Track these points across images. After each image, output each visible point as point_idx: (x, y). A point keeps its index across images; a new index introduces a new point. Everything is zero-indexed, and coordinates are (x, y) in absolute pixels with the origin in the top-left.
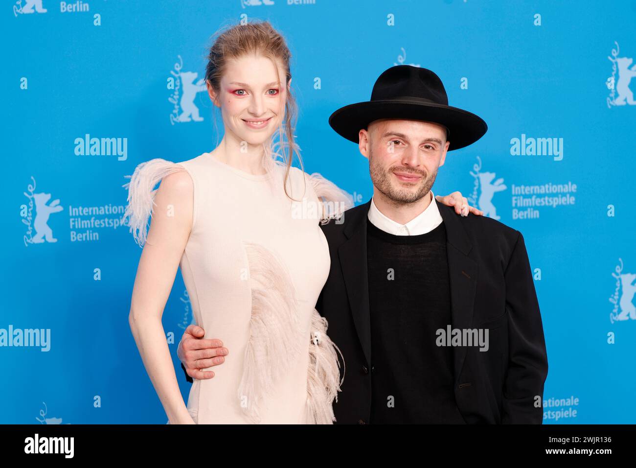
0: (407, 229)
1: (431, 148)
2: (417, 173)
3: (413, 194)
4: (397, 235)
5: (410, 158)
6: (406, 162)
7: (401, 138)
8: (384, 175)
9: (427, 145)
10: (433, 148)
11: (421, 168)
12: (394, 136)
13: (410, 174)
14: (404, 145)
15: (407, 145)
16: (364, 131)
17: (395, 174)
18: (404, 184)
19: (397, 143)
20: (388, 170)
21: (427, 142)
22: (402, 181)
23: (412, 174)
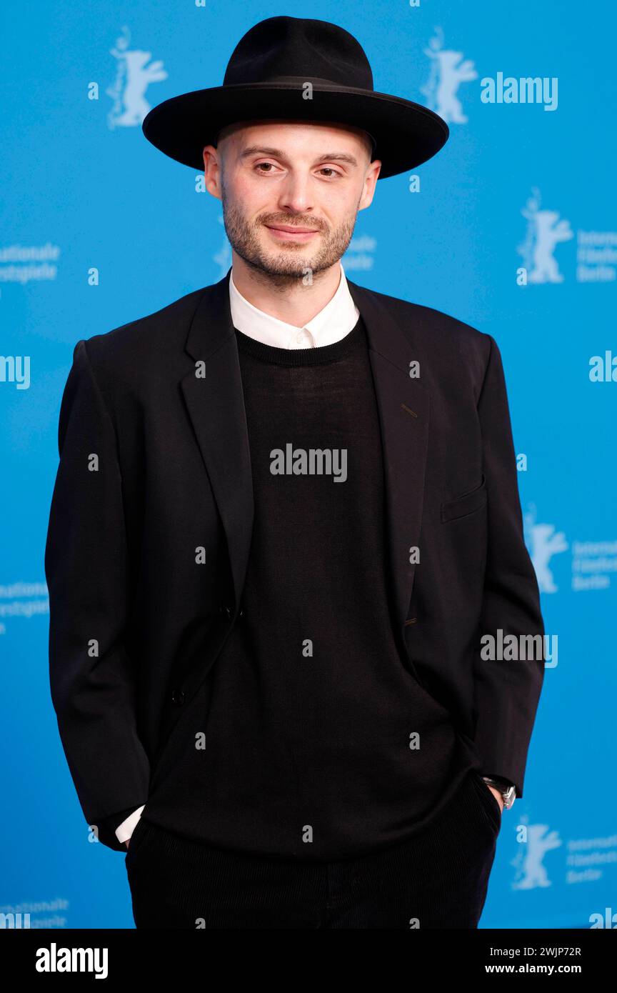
0: (309, 335)
1: (334, 174)
2: (308, 223)
3: (304, 262)
4: (290, 348)
5: (291, 194)
6: (284, 202)
7: (275, 157)
8: (247, 232)
9: (325, 168)
10: (338, 173)
11: (316, 213)
12: (259, 155)
13: (293, 226)
14: (283, 170)
15: (286, 171)
16: (210, 150)
17: (269, 227)
18: (284, 245)
19: (266, 167)
20: (254, 220)
21: (326, 161)
22: (279, 239)
23: (298, 226)
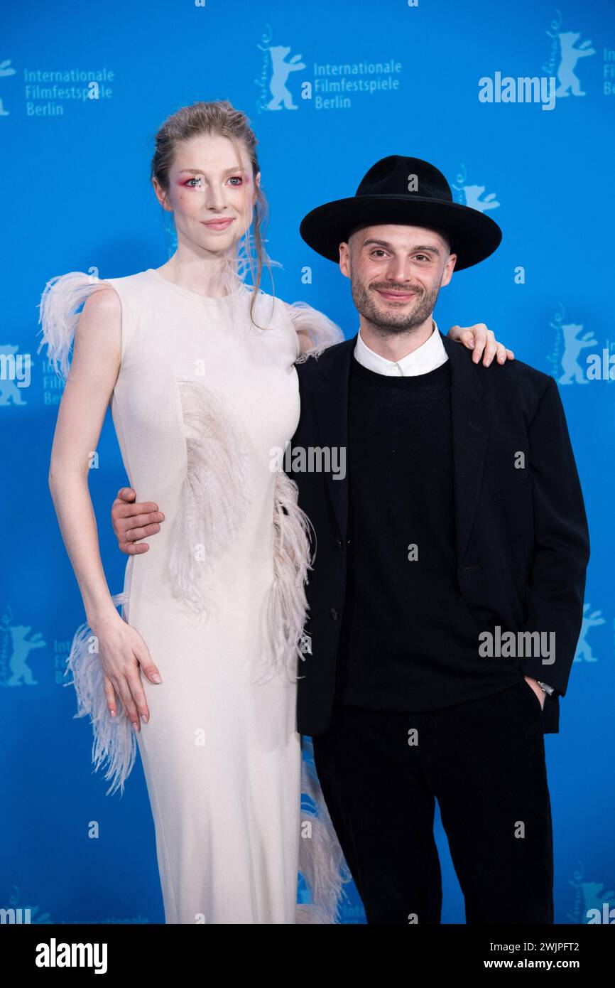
0: (399, 368)
1: (425, 259)
2: (407, 289)
3: (403, 317)
4: (386, 375)
5: (395, 272)
6: (390, 277)
7: (385, 247)
8: (365, 294)
9: (419, 254)
10: (427, 259)
11: (414, 283)
12: (374, 245)
13: (396, 291)
14: (389, 256)
15: (392, 256)
16: (344, 244)
17: (379, 291)
18: (390, 304)
19: (380, 254)
20: (368, 286)
21: (419, 251)
22: (387, 300)
23: (401, 291)
